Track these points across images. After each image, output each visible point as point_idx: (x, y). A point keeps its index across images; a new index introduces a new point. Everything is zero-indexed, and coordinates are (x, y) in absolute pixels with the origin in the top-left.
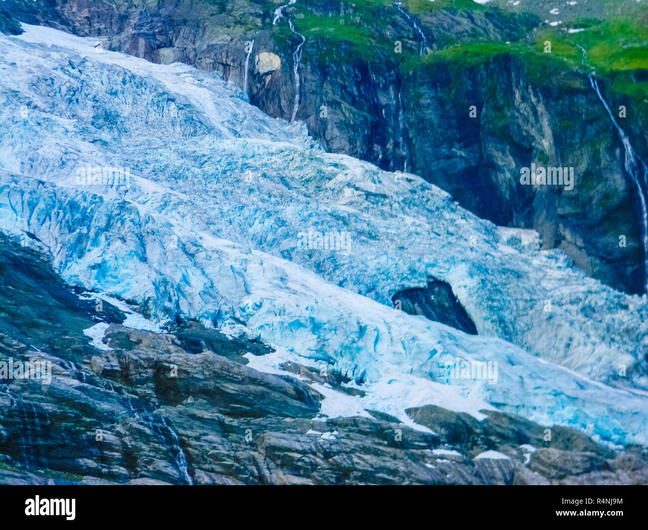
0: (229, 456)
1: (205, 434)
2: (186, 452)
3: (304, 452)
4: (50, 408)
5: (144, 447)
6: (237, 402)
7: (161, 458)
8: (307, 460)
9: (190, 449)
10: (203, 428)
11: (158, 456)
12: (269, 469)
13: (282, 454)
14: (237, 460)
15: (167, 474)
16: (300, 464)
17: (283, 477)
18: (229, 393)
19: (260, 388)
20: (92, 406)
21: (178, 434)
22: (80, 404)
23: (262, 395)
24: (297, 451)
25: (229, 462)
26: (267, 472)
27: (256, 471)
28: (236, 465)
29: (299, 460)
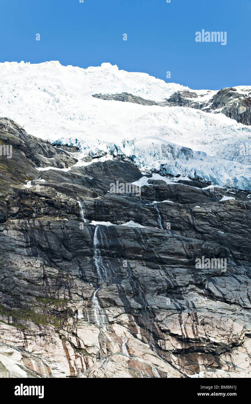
0: (177, 216)
1: (170, 210)
2: (161, 216)
3: (207, 213)
4: (109, 204)
5: (145, 215)
6: (186, 198)
7: (151, 219)
8: (207, 215)
9: (163, 215)
10: (170, 208)
11: (150, 218)
12: (192, 220)
13: (198, 214)
14: (180, 217)
15: (152, 224)
16: (204, 217)
17: (197, 222)
18: (182, 196)
19: (195, 193)
20: (128, 203)
21: (159, 210)
22: (122, 202)
23: (196, 196)
24: (204, 213)
25: (178, 218)
26: (192, 221)
27: (187, 221)
28: (180, 219)
29: (204, 215)
